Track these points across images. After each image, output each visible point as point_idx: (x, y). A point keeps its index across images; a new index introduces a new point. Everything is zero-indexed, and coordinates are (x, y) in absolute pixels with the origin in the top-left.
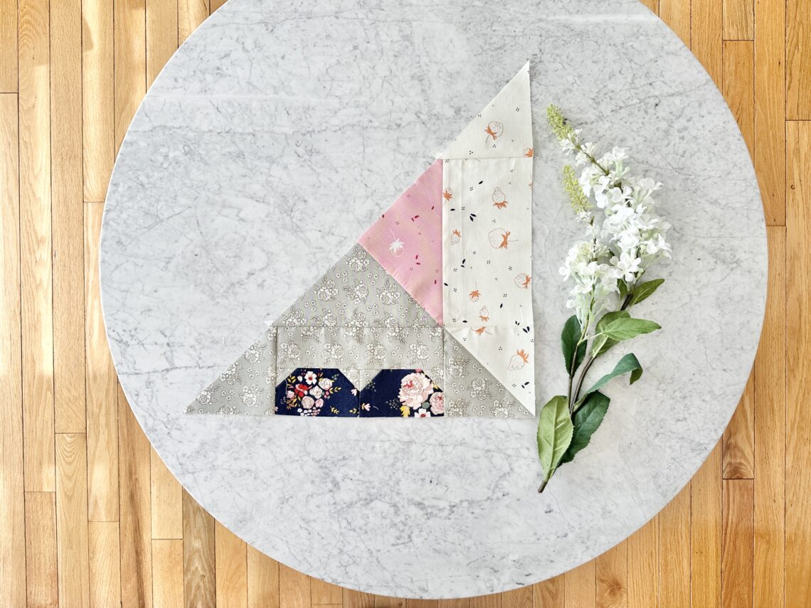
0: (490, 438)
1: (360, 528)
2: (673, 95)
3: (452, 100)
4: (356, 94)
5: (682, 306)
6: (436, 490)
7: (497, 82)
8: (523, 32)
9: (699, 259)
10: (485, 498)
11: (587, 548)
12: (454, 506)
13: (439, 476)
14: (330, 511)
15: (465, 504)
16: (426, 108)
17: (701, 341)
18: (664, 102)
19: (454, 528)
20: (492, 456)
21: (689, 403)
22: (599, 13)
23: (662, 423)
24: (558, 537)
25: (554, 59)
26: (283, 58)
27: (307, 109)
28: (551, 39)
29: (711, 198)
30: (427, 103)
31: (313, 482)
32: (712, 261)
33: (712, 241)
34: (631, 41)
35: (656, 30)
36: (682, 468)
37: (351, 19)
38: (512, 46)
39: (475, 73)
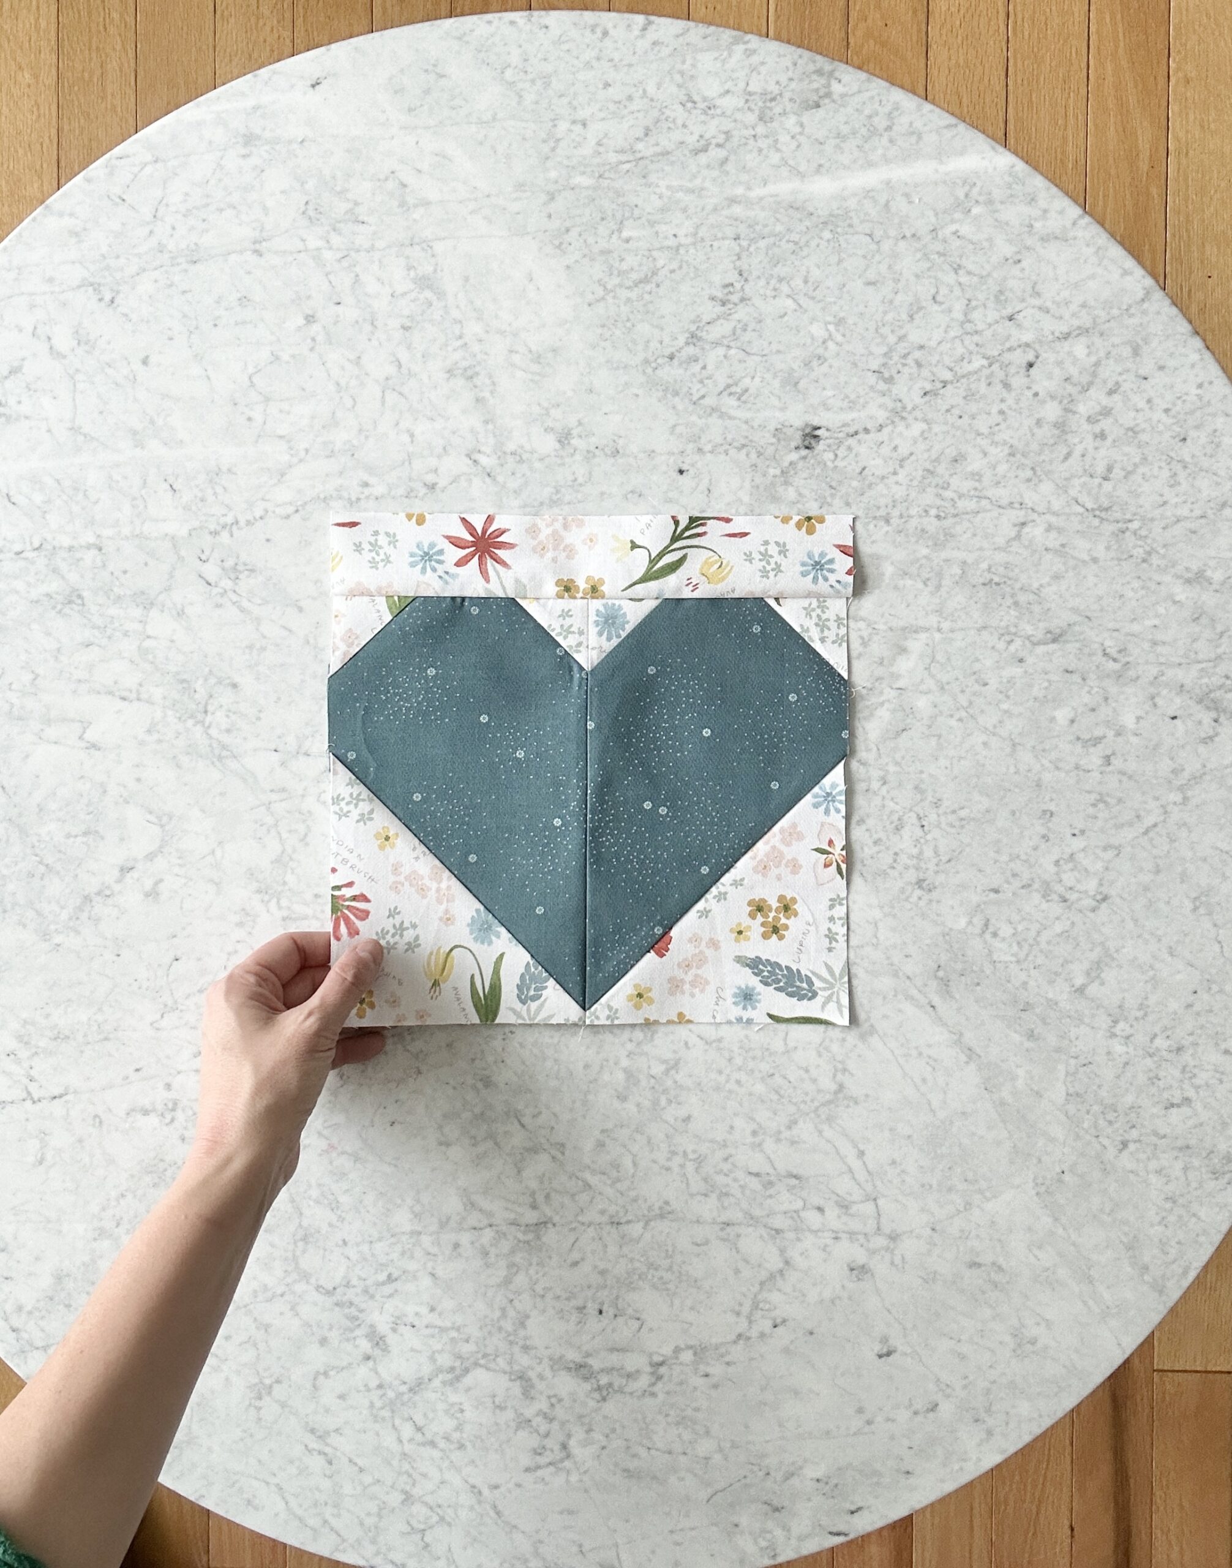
0: (727, 1194)
1: (447, 1438)
2: (1066, 336)
3: (548, 414)
4: (324, 427)
5: (1146, 833)
6: (614, 1330)
7: (647, 361)
8: (695, 234)
9: (1174, 718)
10: (734, 1337)
11: (990, 1433)
12: (661, 1364)
13: (617, 1298)
14: (372, 1405)
15: (687, 1356)
16: (491, 441)
17: (1202, 911)
18: (1049, 356)
19: (667, 1415)
20: (738, 1236)
21: (1192, 1063)
22: (871, 164)
23: (1133, 1115)
24: (916, 1413)
25: (775, 289)
26: (145, 362)
27: (216, 474)
28: (762, 244)
29: (1187, 569)
30: (490, 426)
31: (323, 1341)
32: (1207, 717)
33: (1202, 670)
34: (953, 221)
35: (1009, 186)
36: (1194, 1220)
37: (291, 253)
38: (672, 271)
39: (594, 347)
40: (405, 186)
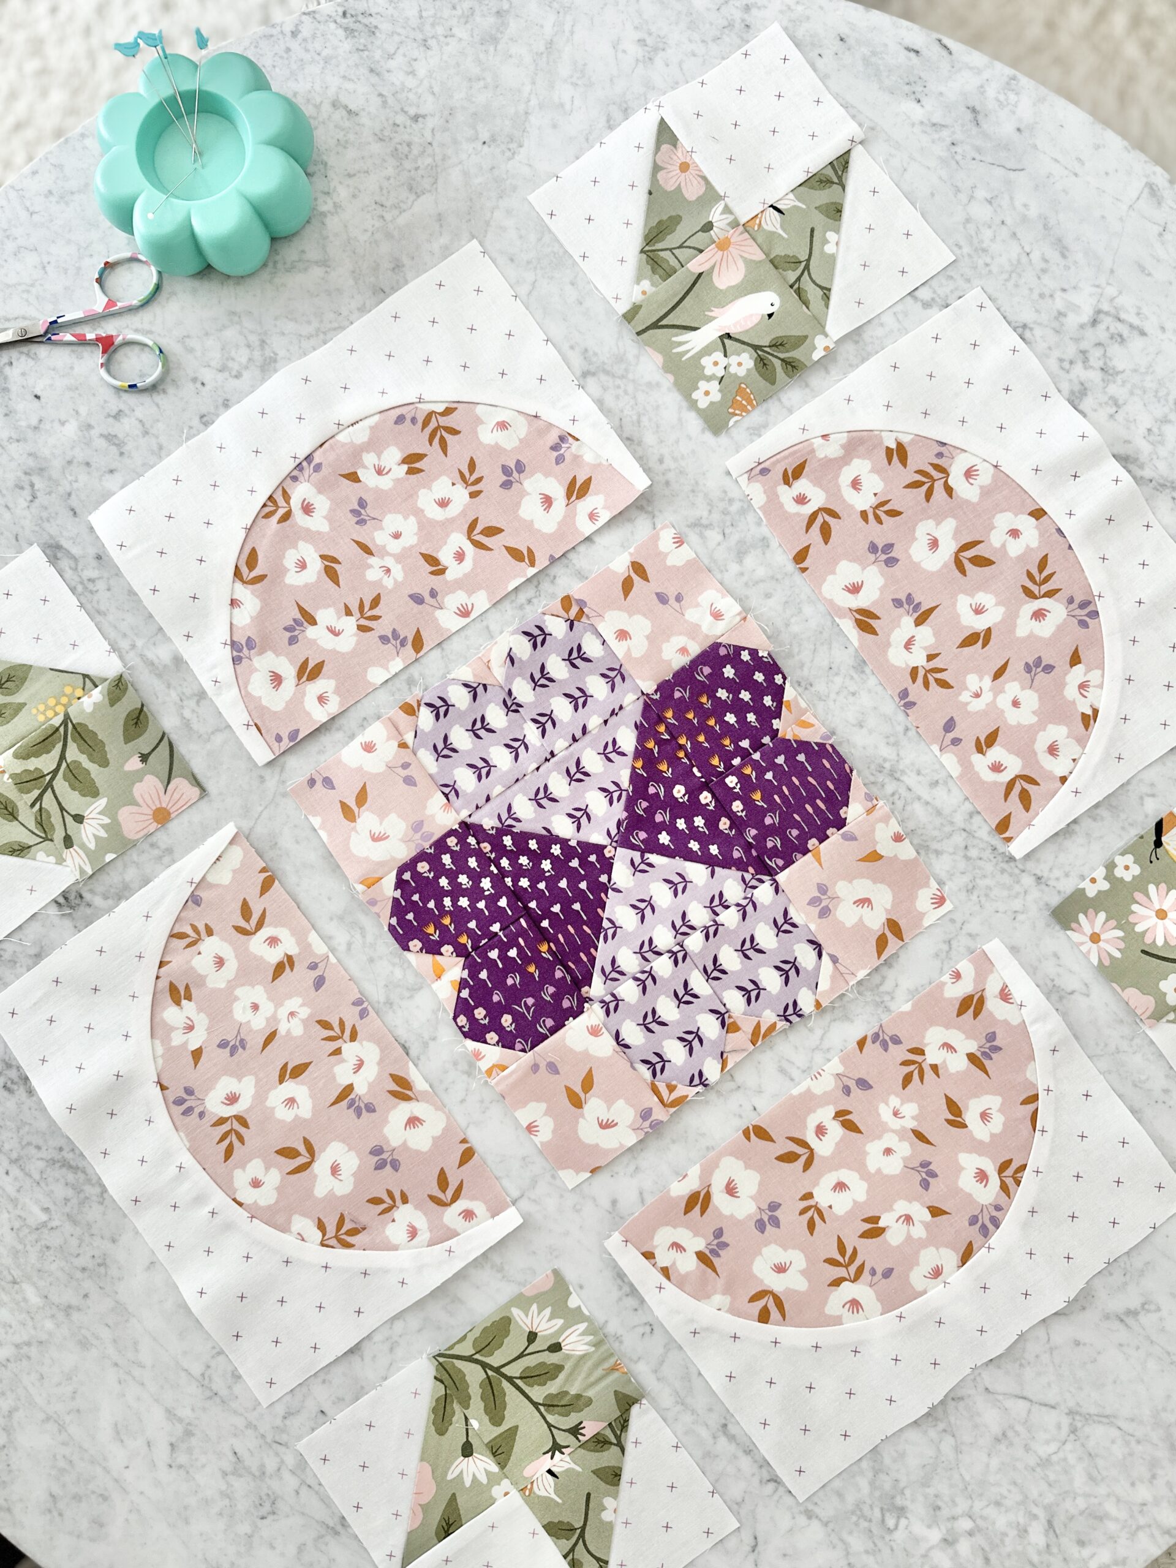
40: (172, 1445)
